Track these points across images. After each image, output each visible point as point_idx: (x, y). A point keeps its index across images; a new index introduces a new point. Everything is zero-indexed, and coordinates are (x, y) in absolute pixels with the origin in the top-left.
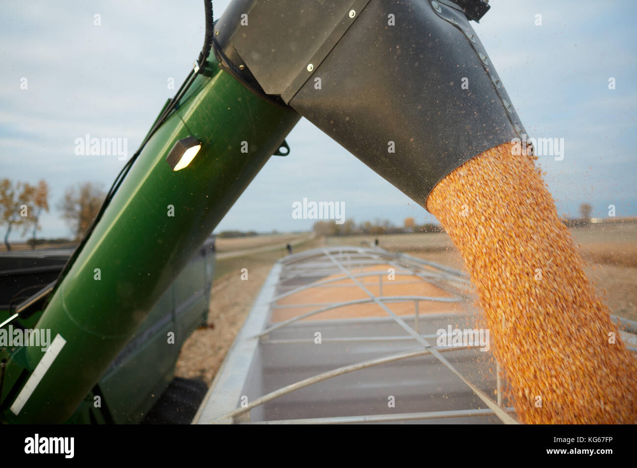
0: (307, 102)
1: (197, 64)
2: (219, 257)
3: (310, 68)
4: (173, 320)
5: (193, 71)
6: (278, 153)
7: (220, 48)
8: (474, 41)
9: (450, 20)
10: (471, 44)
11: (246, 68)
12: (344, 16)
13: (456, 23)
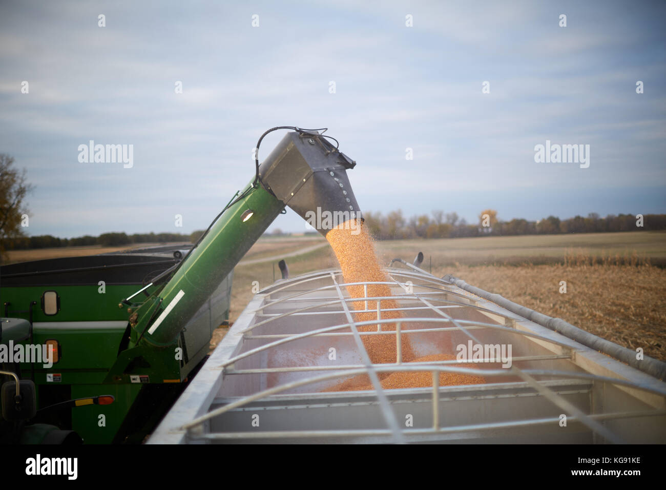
0: (290, 201)
3: (292, 194)
4: (209, 308)
5: (251, 187)
6: (282, 213)
7: (261, 180)
8: (342, 186)
9: (335, 179)
10: (341, 188)
11: (270, 189)
12: (302, 180)
13: (338, 180)
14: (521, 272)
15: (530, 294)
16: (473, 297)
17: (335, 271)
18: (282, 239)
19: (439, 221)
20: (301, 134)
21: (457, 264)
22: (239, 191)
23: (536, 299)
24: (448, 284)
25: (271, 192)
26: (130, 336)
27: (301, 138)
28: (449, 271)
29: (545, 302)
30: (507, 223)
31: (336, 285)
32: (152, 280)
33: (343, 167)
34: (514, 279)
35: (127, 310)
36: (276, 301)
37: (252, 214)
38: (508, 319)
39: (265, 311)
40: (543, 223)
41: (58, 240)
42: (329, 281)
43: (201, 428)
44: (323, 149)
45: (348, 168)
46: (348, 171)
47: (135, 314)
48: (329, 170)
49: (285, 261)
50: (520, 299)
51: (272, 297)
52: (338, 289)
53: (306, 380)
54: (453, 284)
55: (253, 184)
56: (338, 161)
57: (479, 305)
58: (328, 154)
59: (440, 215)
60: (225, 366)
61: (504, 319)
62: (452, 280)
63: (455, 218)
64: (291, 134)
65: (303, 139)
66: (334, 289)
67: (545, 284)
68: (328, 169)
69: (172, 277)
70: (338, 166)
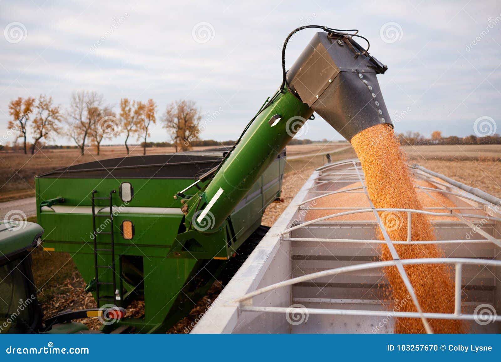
0: (317, 107)
1: (280, 89)
2: (288, 158)
3: (317, 96)
4: (262, 193)
5: (279, 91)
6: (310, 119)
7: (288, 84)
8: (371, 89)
9: (364, 81)
10: (370, 90)
11: (297, 93)
12: (327, 81)
13: (366, 82)
14: (454, 164)
15: (458, 176)
16: (428, 175)
17: (355, 160)
18: (327, 144)
19: (409, 136)
20: (329, 34)
21: (419, 159)
22: (269, 98)
23: (461, 178)
24: (415, 168)
25: (297, 95)
26: (184, 222)
27: (329, 39)
28: (415, 162)
29: (466, 180)
30: (447, 138)
31: (356, 167)
32: (200, 177)
33: (373, 71)
34: (449, 168)
35: (180, 201)
36: (325, 174)
37: (280, 119)
38: (448, 188)
39: (319, 179)
40: (467, 138)
41: (217, 142)
42: (352, 165)
43: (288, 235)
44: (353, 51)
45: (379, 73)
46: (379, 76)
47: (186, 205)
48: (358, 72)
49: (330, 154)
50: (454, 178)
51: (323, 172)
52: (357, 169)
53: (341, 213)
54: (416, 168)
55: (281, 89)
56: (368, 64)
57: (432, 179)
58: (358, 56)
59: (410, 133)
60: (300, 206)
61: (445, 187)
62: (417, 166)
63: (418, 135)
64: (319, 33)
65: (332, 40)
66: (355, 169)
67: (467, 171)
68: (356, 70)
69: (215, 175)
70: (368, 69)
